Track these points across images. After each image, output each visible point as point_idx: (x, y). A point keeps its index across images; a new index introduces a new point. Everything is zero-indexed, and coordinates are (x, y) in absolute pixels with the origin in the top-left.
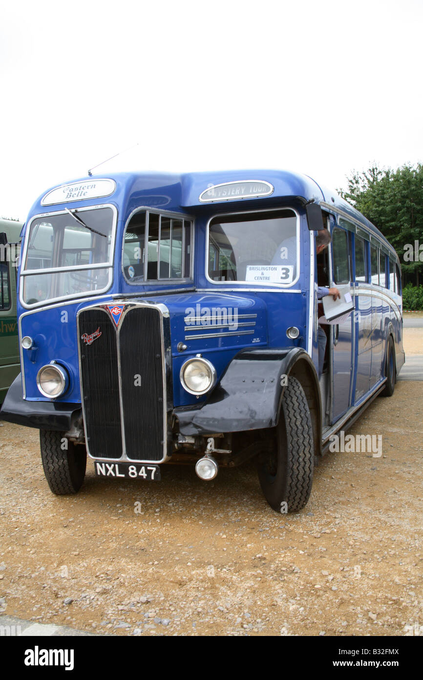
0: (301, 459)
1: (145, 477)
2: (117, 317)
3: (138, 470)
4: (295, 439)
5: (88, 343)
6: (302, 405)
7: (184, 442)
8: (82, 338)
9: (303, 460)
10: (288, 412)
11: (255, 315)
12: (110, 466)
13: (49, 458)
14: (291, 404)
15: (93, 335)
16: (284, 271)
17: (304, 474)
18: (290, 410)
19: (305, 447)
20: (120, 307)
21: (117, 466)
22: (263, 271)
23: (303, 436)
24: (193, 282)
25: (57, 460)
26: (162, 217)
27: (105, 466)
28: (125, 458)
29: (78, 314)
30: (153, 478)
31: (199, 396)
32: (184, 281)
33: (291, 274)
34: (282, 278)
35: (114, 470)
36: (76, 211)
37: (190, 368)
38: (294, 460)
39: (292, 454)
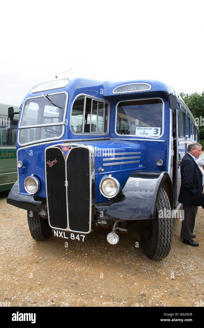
0: (166, 235)
1: (79, 240)
2: (66, 152)
3: (75, 236)
4: (163, 224)
5: (50, 166)
6: (167, 204)
7: (101, 223)
8: (47, 163)
9: (167, 235)
10: (159, 208)
11: (140, 153)
12: (61, 232)
13: (31, 224)
14: (161, 204)
15: (53, 162)
16: (156, 130)
17: (167, 243)
18: (160, 207)
19: (168, 228)
20: (67, 147)
21: (64, 233)
22: (145, 130)
23: (168, 222)
24: (108, 134)
25: (35, 225)
26: (93, 100)
27: (58, 232)
28: (68, 229)
29: (46, 150)
30: (83, 241)
31: (110, 198)
32: (104, 134)
33: (159, 132)
34: (154, 134)
35: (63, 234)
36: (48, 95)
37: (105, 182)
38: (162, 235)
39: (161, 232)
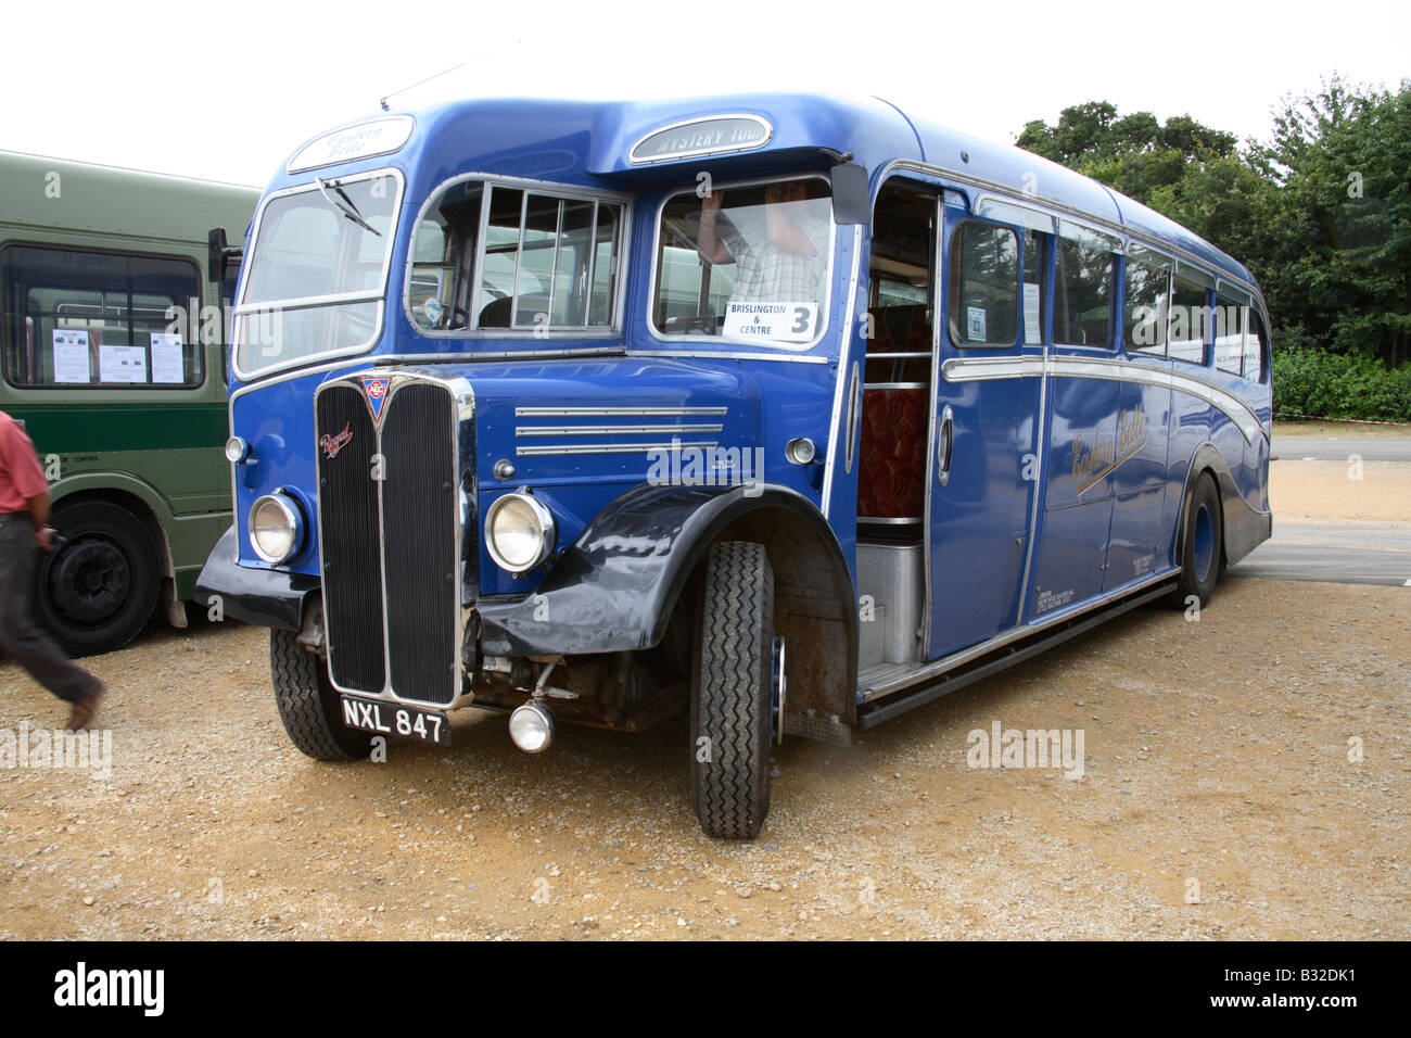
0: (728, 726)
1: (423, 736)
2: (377, 403)
3: (413, 721)
4: (718, 681)
5: (331, 455)
6: (748, 608)
7: (492, 668)
8: (322, 444)
9: (734, 727)
10: (712, 621)
11: (723, 410)
12: (366, 707)
13: (283, 685)
14: (723, 605)
15: (339, 438)
16: (799, 315)
17: (736, 759)
18: (717, 617)
19: (739, 698)
20: (383, 382)
21: (376, 707)
22: (758, 314)
23: (737, 674)
25: (298, 689)
26: (530, 196)
27: (358, 708)
28: (389, 693)
29: (317, 394)
30: (437, 739)
31: (518, 573)
32: (604, 332)
33: (812, 321)
34: (794, 330)
35: (372, 715)
36: (338, 183)
37: (503, 518)
38: (712, 726)
39: (709, 711)
